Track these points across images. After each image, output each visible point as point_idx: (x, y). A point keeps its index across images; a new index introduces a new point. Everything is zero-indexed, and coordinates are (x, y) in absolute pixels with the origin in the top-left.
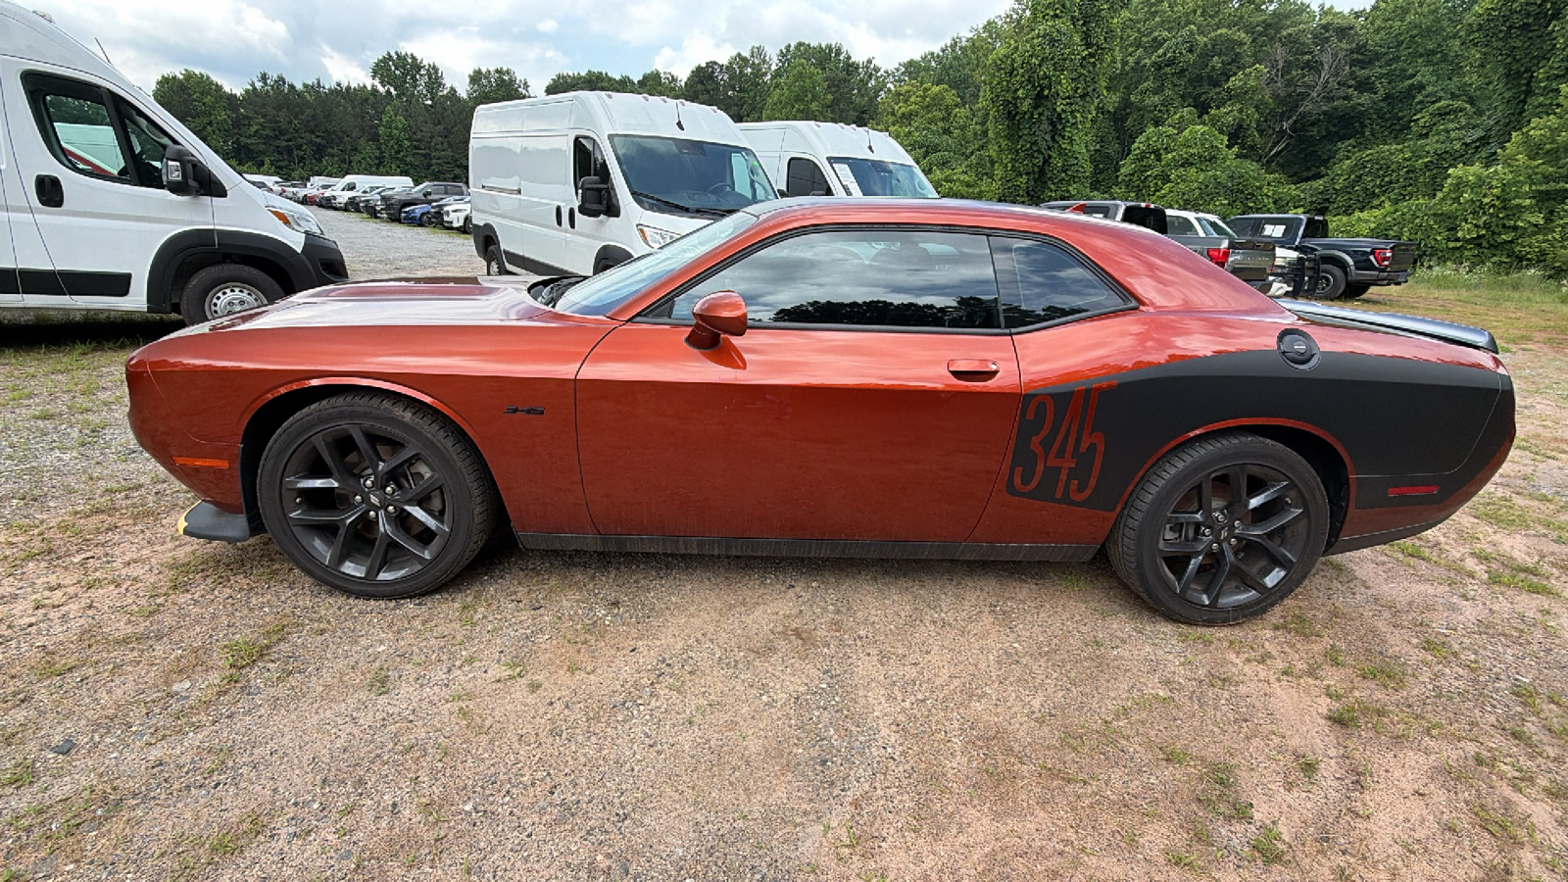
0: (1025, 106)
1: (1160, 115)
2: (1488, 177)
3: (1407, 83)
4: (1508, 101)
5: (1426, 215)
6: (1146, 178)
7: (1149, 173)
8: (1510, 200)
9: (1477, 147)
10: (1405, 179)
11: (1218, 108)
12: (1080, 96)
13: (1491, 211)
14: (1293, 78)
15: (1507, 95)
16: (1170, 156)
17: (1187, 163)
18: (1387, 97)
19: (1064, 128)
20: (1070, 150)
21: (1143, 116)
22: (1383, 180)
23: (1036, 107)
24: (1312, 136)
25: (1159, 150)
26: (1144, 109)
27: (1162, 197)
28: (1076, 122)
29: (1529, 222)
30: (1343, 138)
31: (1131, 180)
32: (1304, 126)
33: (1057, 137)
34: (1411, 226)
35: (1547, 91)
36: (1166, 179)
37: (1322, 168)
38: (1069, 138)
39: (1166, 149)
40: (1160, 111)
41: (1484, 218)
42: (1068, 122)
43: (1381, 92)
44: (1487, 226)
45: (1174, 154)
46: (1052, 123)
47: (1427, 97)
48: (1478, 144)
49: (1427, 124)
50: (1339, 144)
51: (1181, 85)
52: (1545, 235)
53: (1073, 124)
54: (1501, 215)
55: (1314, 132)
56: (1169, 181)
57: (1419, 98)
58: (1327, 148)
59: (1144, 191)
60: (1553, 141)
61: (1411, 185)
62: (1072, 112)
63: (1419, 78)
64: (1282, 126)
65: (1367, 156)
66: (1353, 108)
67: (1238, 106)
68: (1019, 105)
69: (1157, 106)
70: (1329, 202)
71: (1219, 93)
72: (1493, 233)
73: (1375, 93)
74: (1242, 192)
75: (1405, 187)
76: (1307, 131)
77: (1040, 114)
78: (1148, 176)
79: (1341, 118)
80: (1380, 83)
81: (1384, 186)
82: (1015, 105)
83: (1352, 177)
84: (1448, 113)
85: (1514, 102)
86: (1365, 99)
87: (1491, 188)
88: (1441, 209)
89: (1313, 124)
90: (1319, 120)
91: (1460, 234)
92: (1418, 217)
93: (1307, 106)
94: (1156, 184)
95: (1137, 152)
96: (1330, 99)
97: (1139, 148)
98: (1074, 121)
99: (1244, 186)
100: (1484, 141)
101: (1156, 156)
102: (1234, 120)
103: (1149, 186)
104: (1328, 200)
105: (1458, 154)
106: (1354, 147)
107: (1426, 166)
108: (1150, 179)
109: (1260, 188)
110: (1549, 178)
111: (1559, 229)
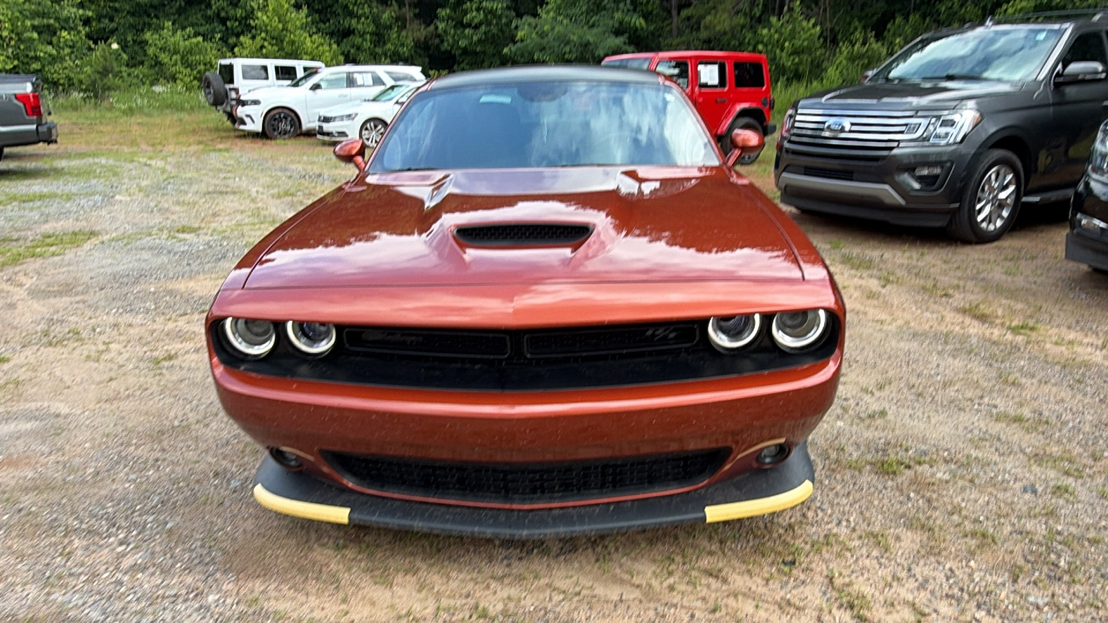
13: (13, 43)
41: (10, 50)
54: (21, 47)
110: (35, 15)
111: (67, 58)
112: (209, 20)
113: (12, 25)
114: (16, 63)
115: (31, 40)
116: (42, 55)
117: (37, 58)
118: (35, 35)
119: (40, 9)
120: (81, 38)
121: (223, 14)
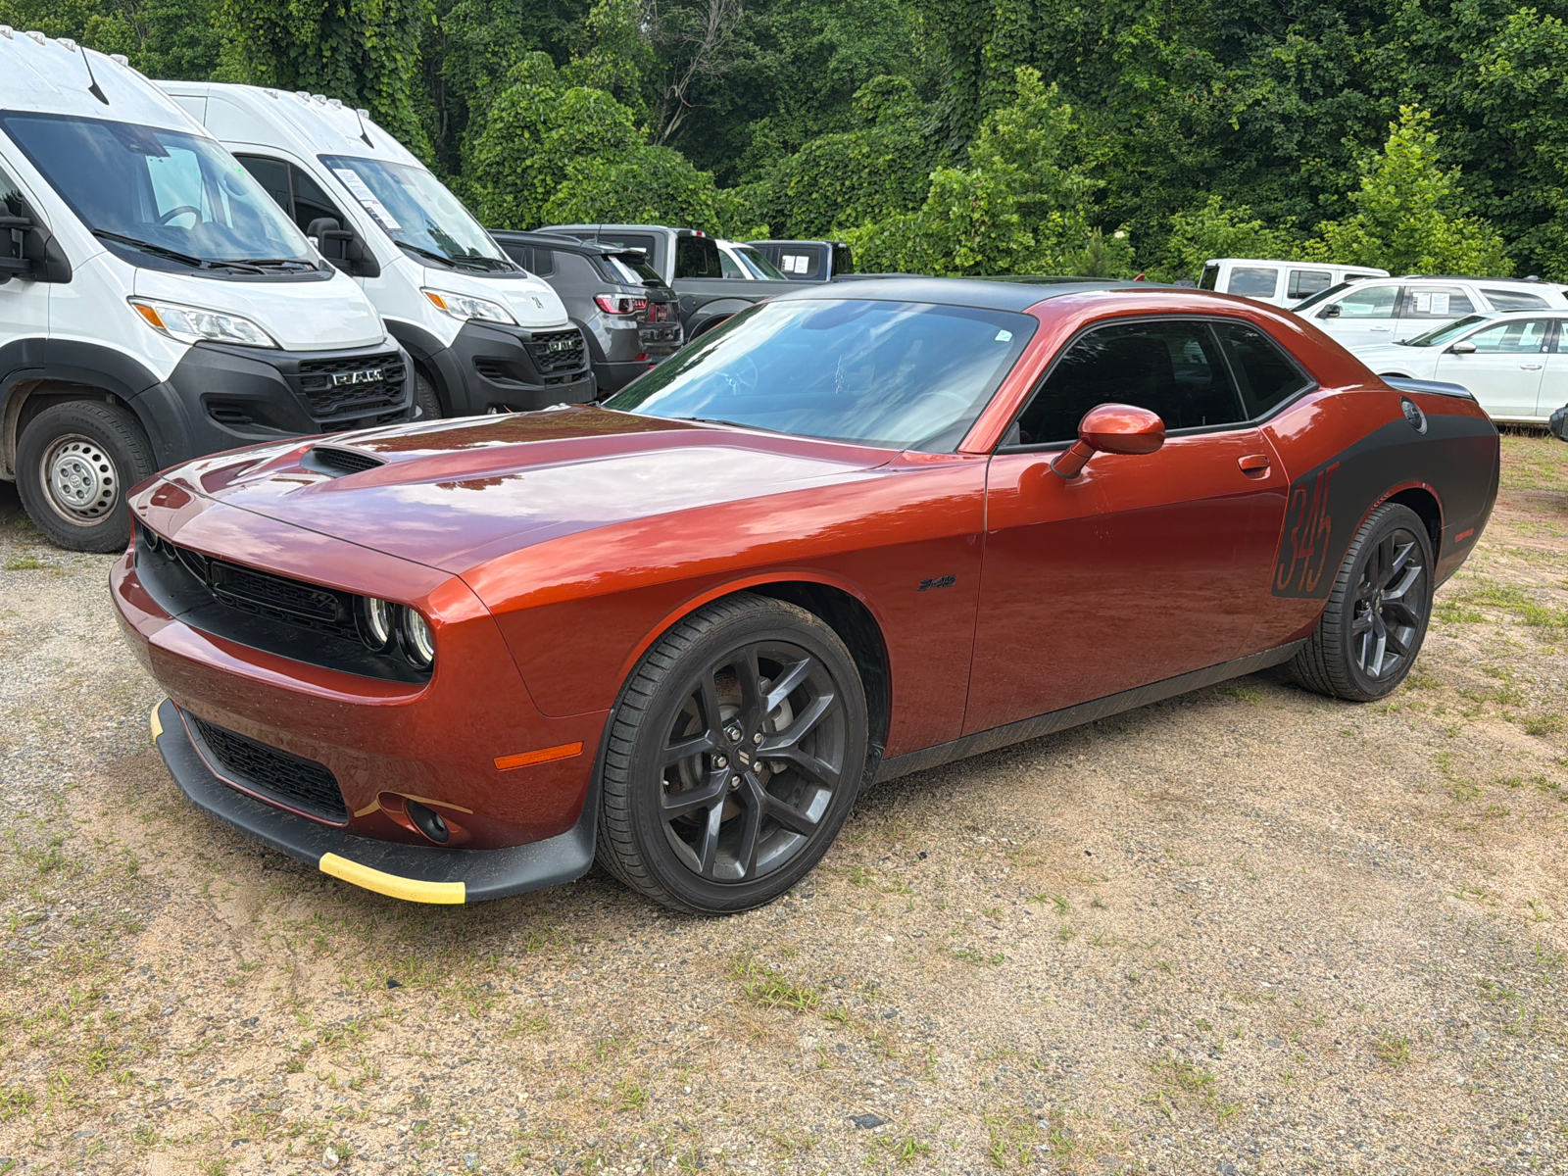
0: (307, 32)
1: (495, 60)
2: (971, 184)
3: (816, 40)
4: (961, 83)
5: (917, 235)
6: (524, 171)
7: (528, 162)
8: (998, 216)
9: (937, 142)
10: (869, 184)
11: (581, 55)
12: (395, 23)
13: (983, 229)
14: (674, 17)
15: (958, 74)
16: (554, 135)
17: (583, 149)
18: (797, 58)
19: (377, 77)
20: (394, 117)
21: (467, 61)
22: (843, 184)
23: (324, 36)
24: (714, 110)
25: (535, 125)
26: (467, 47)
27: (560, 205)
28: (396, 68)
29: (1021, 243)
30: (755, 116)
31: (499, 173)
32: (700, 94)
33: (366, 92)
34: (904, 251)
35: (998, 75)
36: (561, 175)
37: (737, 160)
38: (389, 95)
39: (544, 123)
40: (495, 54)
41: (978, 239)
42: (383, 66)
43: (788, 51)
44: (982, 250)
45: (561, 131)
46: (355, 68)
47: (842, 62)
48: (937, 138)
49: (871, 106)
50: (752, 126)
51: (517, 12)
52: (1038, 259)
53: (392, 71)
54: (993, 235)
55: (716, 103)
56: (565, 177)
57: (832, 64)
58: (739, 128)
59: (526, 193)
60: (1022, 141)
61: (877, 192)
62: (387, 49)
63: (827, 34)
64: (673, 92)
65: (819, 147)
66: (758, 70)
67: (610, 56)
68: (293, 30)
69: (487, 45)
70: (784, 215)
71: (576, 32)
72: (989, 259)
73: (781, 51)
74: (674, 198)
75: (870, 195)
76: (709, 103)
77: (334, 50)
78: (528, 167)
79: (747, 85)
80: (784, 37)
81: (846, 193)
82: (286, 30)
83: (806, 178)
84: (889, 92)
85: (966, 84)
86: (768, 59)
87: (977, 199)
88: (929, 227)
89: (712, 92)
90: (720, 86)
91: (958, 261)
92: (909, 238)
93: (702, 65)
94: (544, 180)
95: (500, 125)
96: (730, 56)
97: (501, 119)
98: (393, 66)
99: (676, 188)
100: (943, 133)
101: (532, 133)
102: (609, 77)
103: (533, 185)
104: (781, 211)
105: (919, 151)
106: (771, 130)
107: (890, 167)
108: (533, 173)
109: (695, 192)
110: (1026, 188)
111: (1048, 252)
112: (1290, 191)
113: (990, 203)
114: (979, 258)
115: (1008, 224)
116: (1015, 247)
117: (1009, 252)
118: (1015, 218)
119: (1036, 178)
120: (1077, 222)
121: (1317, 181)
